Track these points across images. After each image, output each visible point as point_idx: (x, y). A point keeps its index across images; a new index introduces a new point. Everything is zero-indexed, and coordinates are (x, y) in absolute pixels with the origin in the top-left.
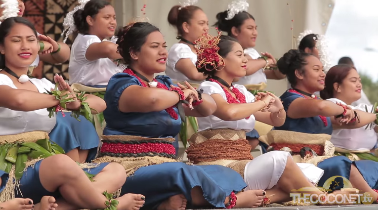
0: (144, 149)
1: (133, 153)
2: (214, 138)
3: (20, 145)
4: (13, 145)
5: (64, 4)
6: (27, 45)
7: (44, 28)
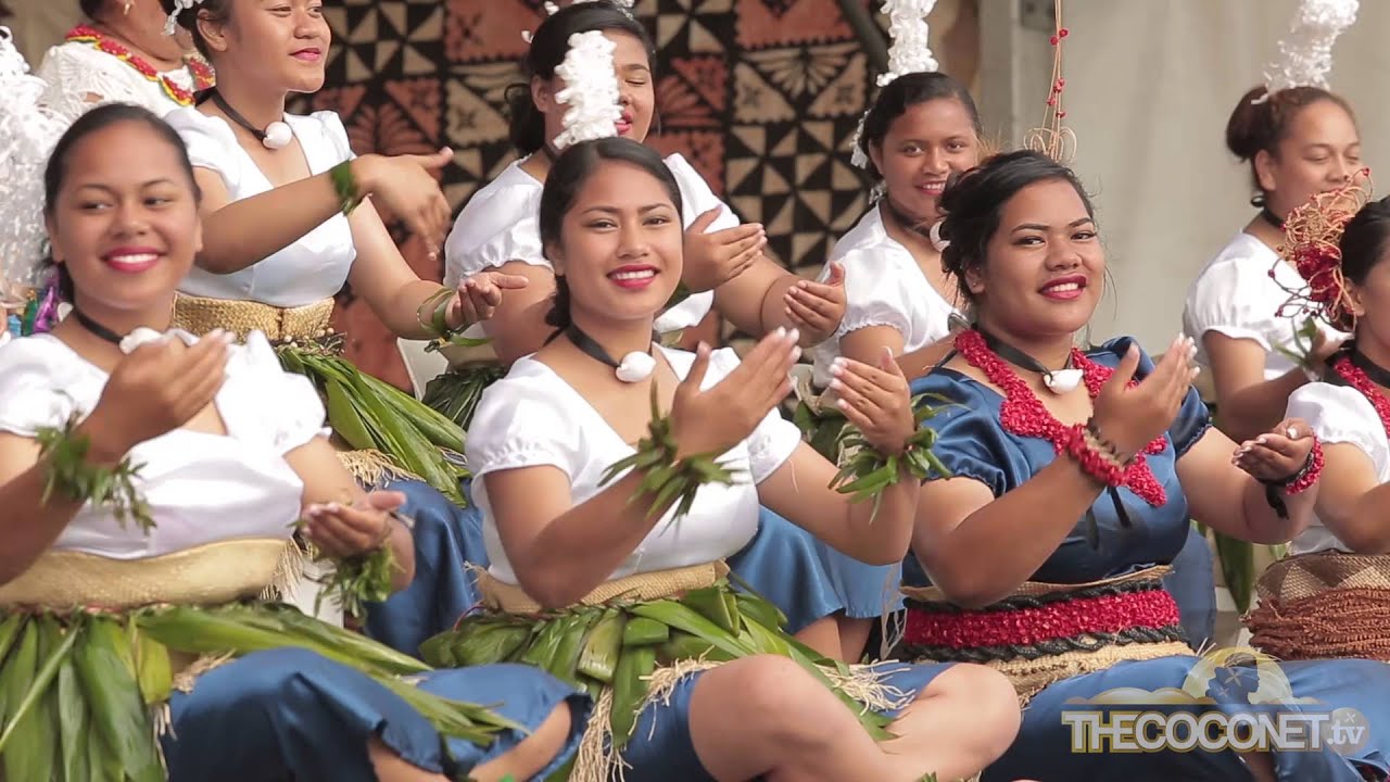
0: (1058, 627)
1: (1021, 644)
2: (1354, 581)
3: (627, 615)
4: (603, 611)
5: (799, 87)
6: (641, 240)
7: (723, 176)
